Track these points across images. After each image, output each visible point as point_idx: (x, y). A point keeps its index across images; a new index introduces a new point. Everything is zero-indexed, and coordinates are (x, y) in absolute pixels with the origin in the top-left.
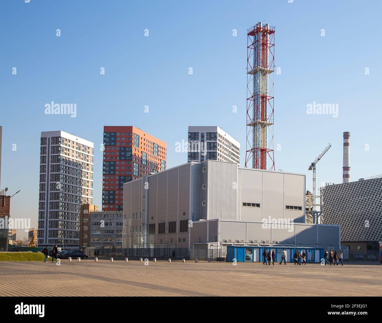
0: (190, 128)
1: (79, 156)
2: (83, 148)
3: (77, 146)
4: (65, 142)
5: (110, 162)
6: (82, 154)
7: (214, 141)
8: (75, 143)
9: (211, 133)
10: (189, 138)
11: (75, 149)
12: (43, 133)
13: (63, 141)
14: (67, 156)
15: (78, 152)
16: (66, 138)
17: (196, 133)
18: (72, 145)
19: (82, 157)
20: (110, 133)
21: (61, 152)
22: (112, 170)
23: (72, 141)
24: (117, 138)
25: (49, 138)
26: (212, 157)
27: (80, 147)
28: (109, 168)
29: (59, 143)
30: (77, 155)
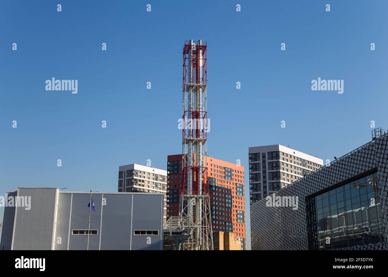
0: (250, 149)
1: (156, 186)
2: (161, 178)
3: (153, 177)
4: (139, 174)
5: (173, 190)
6: (159, 184)
7: (276, 160)
8: (151, 175)
9: (272, 153)
10: (249, 159)
11: (151, 180)
12: (120, 167)
13: (137, 173)
14: (141, 187)
15: (155, 183)
16: (140, 170)
17: (257, 154)
18: (147, 176)
19: (159, 186)
20: (173, 162)
21: (135, 184)
22: (175, 198)
23: (147, 172)
24: (180, 166)
25: (125, 172)
26: (275, 177)
27: (157, 177)
28: (173, 196)
29: (133, 176)
30: (154, 185)
